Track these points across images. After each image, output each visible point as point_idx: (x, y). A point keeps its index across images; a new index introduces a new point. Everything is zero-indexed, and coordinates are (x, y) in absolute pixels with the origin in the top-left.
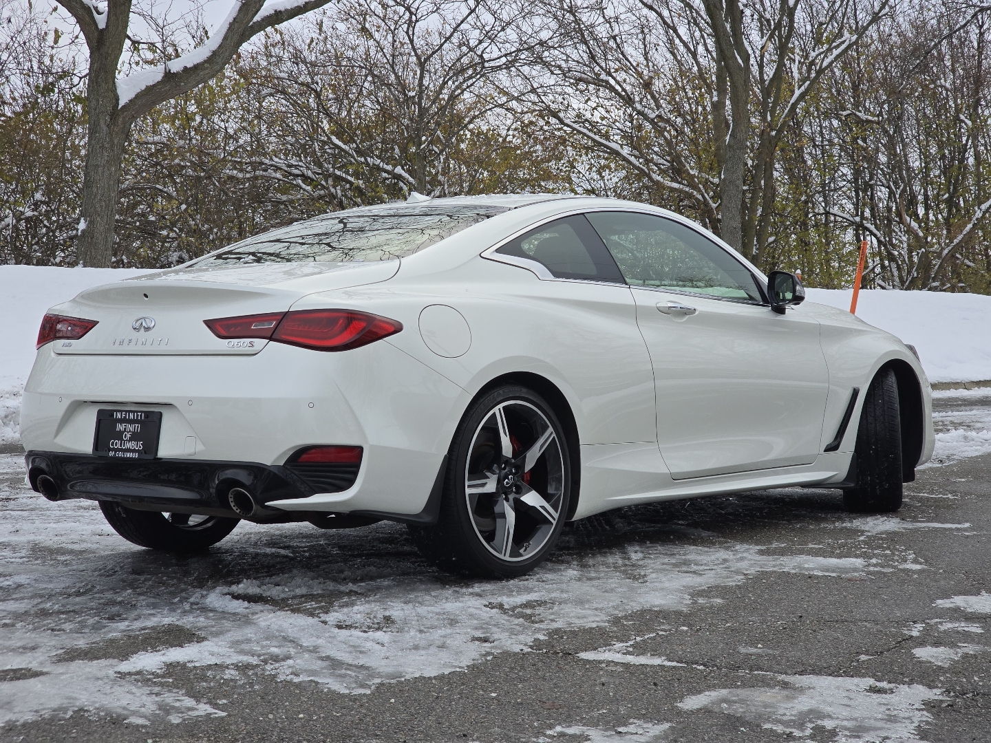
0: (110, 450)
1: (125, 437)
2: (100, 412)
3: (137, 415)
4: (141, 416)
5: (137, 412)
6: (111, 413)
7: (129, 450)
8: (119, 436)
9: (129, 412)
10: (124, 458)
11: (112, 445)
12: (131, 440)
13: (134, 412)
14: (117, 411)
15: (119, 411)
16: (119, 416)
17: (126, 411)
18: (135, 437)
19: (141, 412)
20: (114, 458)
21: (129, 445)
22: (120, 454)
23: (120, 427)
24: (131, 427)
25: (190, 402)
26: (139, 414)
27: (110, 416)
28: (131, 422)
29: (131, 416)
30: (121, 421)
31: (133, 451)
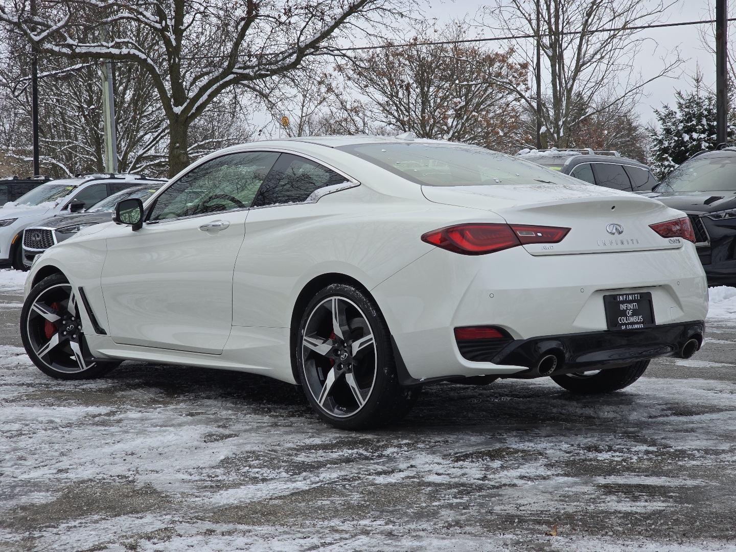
0: (621, 325)
1: (628, 313)
2: (604, 297)
3: (635, 297)
4: (637, 297)
5: (634, 294)
6: (615, 297)
7: (634, 323)
8: (624, 313)
9: (628, 294)
10: (634, 329)
11: (621, 321)
12: (633, 315)
13: (632, 294)
14: (619, 295)
15: (621, 295)
16: (621, 298)
17: (626, 294)
18: (635, 313)
19: (637, 294)
21: (632, 319)
22: (630, 327)
23: (623, 307)
24: (630, 306)
25: (678, 283)
26: (636, 295)
27: (614, 299)
28: (630, 302)
29: (630, 298)
30: (623, 302)
31: (637, 323)
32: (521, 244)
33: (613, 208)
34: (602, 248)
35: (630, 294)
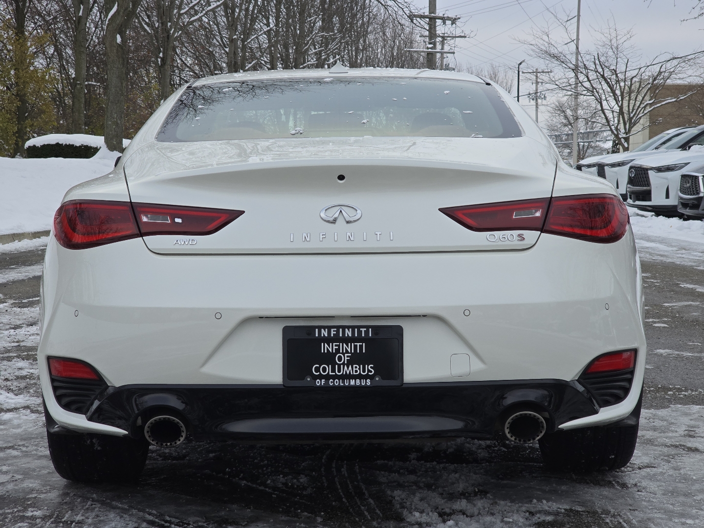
0: (315, 378)
1: (340, 359)
2: (286, 330)
3: (360, 332)
4: (367, 332)
5: (359, 327)
6: (309, 330)
7: (350, 377)
8: (327, 359)
9: (344, 327)
10: (345, 387)
11: (318, 371)
12: (350, 363)
13: (353, 328)
15: (324, 327)
16: (324, 333)
17: (338, 327)
18: (355, 359)
19: (367, 327)
20: (326, 389)
21: (347, 370)
22: (337, 382)
23: (327, 347)
24: (349, 348)
25: (467, 312)
26: (363, 330)
27: (309, 334)
28: (347, 340)
29: (349, 333)
30: (329, 340)
31: (360, 377)
32: (141, 235)
33: (341, 177)
34: (299, 245)
35: (348, 327)
